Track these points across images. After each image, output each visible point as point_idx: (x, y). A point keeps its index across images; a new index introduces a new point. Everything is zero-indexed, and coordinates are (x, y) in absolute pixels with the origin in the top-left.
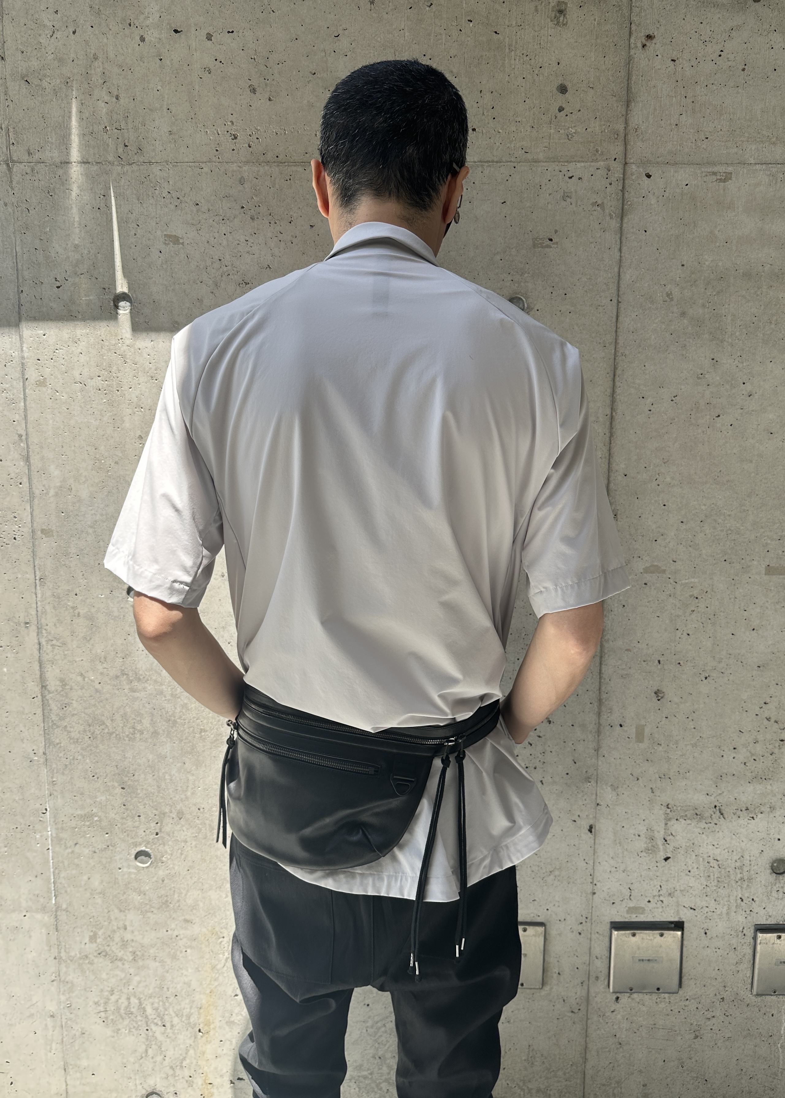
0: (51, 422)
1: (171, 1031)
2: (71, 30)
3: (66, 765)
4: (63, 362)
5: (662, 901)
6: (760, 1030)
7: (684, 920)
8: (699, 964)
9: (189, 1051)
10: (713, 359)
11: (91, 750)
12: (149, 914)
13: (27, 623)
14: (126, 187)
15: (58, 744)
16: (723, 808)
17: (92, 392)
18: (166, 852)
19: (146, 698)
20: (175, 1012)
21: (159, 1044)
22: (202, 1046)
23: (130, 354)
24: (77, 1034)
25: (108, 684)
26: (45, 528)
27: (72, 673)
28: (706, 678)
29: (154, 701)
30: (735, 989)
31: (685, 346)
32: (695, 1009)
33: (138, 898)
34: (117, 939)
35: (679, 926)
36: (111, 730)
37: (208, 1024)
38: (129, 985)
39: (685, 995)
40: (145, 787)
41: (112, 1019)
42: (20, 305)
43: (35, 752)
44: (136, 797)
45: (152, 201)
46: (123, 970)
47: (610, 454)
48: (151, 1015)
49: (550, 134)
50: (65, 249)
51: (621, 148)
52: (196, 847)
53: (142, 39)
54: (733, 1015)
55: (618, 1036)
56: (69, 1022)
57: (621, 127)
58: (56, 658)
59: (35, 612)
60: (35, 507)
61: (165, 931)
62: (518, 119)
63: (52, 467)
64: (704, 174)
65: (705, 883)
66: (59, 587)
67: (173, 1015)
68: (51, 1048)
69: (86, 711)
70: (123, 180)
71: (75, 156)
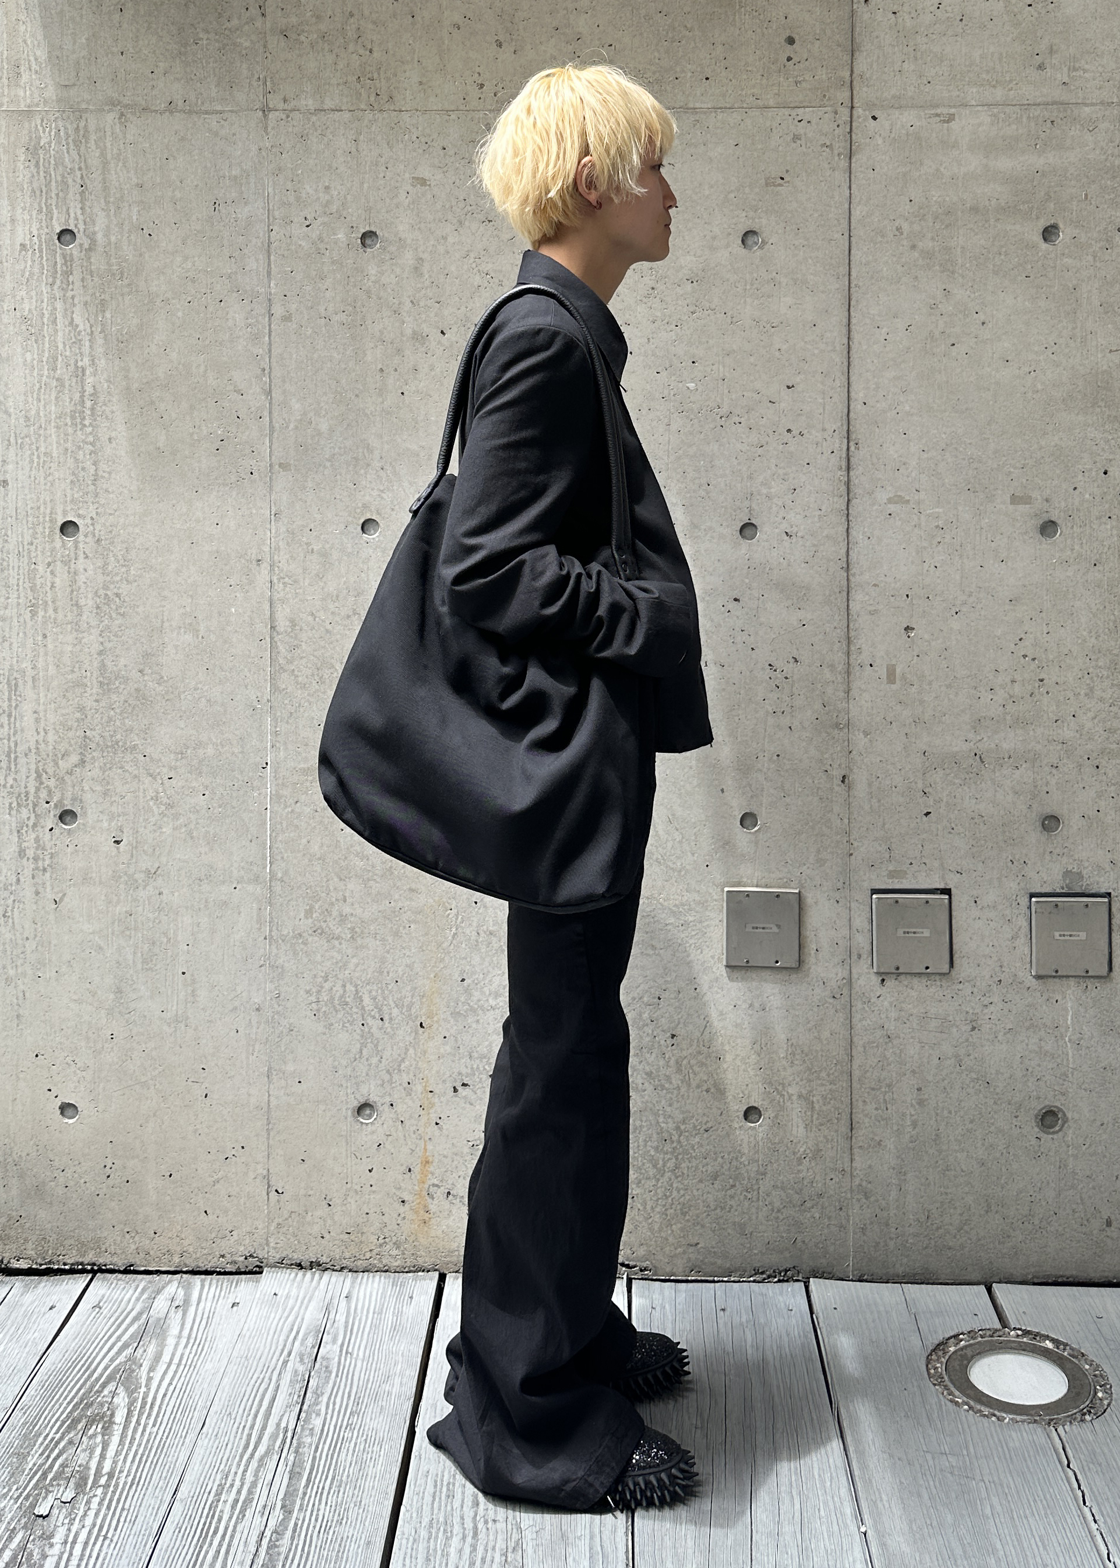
0: (294, 356)
1: (389, 1025)
3: (291, 715)
4: (308, 297)
5: (925, 864)
6: (1044, 1021)
7: (950, 885)
8: (970, 939)
9: (408, 1050)
10: (944, 290)
11: (318, 698)
12: (372, 885)
13: (259, 561)
14: (376, 132)
15: (284, 690)
16: (983, 756)
17: (336, 327)
20: (395, 1003)
21: (376, 1041)
22: (423, 1044)
23: (376, 289)
24: (284, 1031)
25: (340, 625)
26: (283, 461)
27: (302, 613)
28: (956, 613)
30: (1012, 970)
31: (917, 277)
32: (971, 995)
33: (360, 866)
34: (335, 913)
35: (945, 892)
37: (430, 1016)
38: (345, 969)
39: (956, 976)
41: (325, 1012)
42: (270, 243)
43: (259, 699)
45: (401, 146)
46: (339, 952)
47: (848, 383)
48: (368, 1006)
49: (780, 82)
50: (316, 190)
51: (849, 94)
54: (1013, 1001)
55: (885, 1027)
56: (276, 1016)
57: (846, 75)
58: (287, 596)
59: (268, 549)
60: (274, 441)
61: (388, 904)
62: (749, 69)
63: (294, 400)
64: (927, 116)
65: (971, 843)
66: (294, 522)
67: (393, 1005)
68: (254, 1050)
69: (316, 653)
70: (374, 127)
71: (329, 104)
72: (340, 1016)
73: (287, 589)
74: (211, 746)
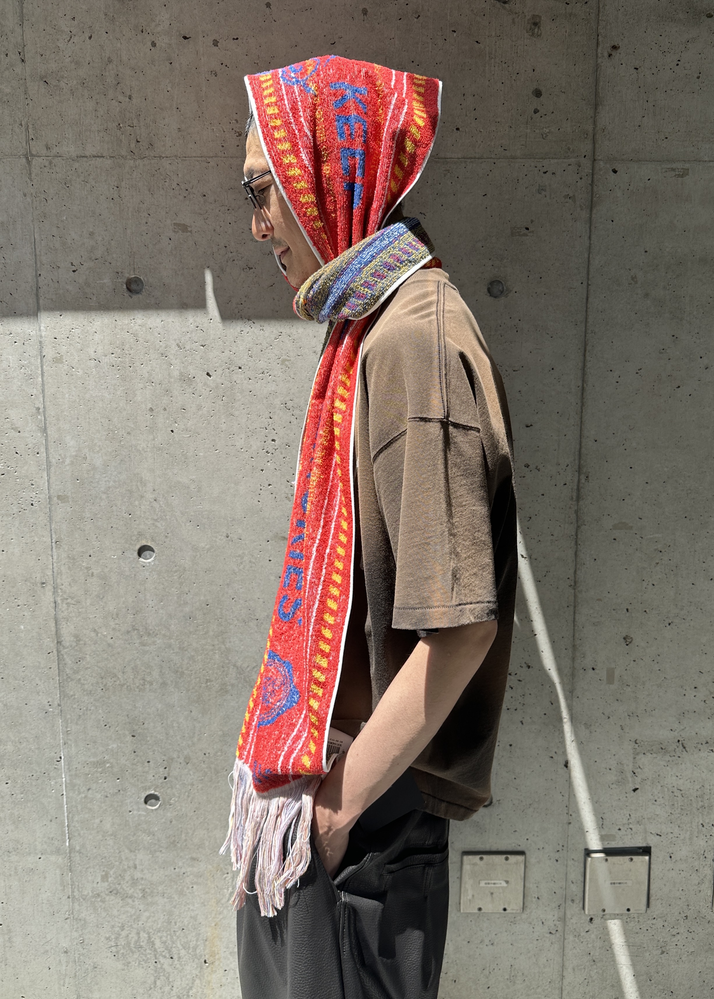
0: (67, 396)
1: (178, 962)
2: (87, 35)
3: (80, 716)
4: (78, 340)
5: (631, 829)
7: (652, 845)
8: (665, 885)
9: (195, 981)
10: (673, 336)
11: (103, 701)
12: (158, 854)
13: (44, 583)
14: (138, 179)
15: (72, 696)
16: (685, 742)
17: (106, 368)
18: (174, 795)
19: (155, 651)
20: (182, 945)
21: (167, 975)
22: (207, 976)
23: (142, 333)
24: (89, 968)
25: (120, 639)
26: (61, 494)
27: (86, 629)
28: (669, 624)
29: (163, 654)
30: (697, 908)
31: (648, 324)
32: (662, 927)
33: (147, 839)
34: (127, 878)
35: (646, 851)
36: (122, 681)
37: (213, 954)
38: (139, 921)
39: (652, 914)
40: (154, 734)
41: (123, 953)
42: (38, 288)
43: (50, 703)
44: (145, 744)
45: (162, 192)
46: (133, 907)
47: (581, 422)
48: (159, 948)
49: (527, 133)
50: (81, 236)
51: (590, 147)
52: (202, 789)
53: (154, 44)
54: (696, 931)
55: (591, 954)
56: (81, 957)
57: (590, 128)
58: (70, 615)
59: (51, 573)
60: (52, 475)
61: (173, 868)
62: (499, 120)
63: (68, 437)
64: (664, 170)
65: (670, 811)
66: (74, 549)
67: (181, 947)
68: (64, 983)
69: (99, 664)
70: (135, 173)
71: (90, 150)
72: (136, 956)
73: (71, 609)
74: (10, 743)
